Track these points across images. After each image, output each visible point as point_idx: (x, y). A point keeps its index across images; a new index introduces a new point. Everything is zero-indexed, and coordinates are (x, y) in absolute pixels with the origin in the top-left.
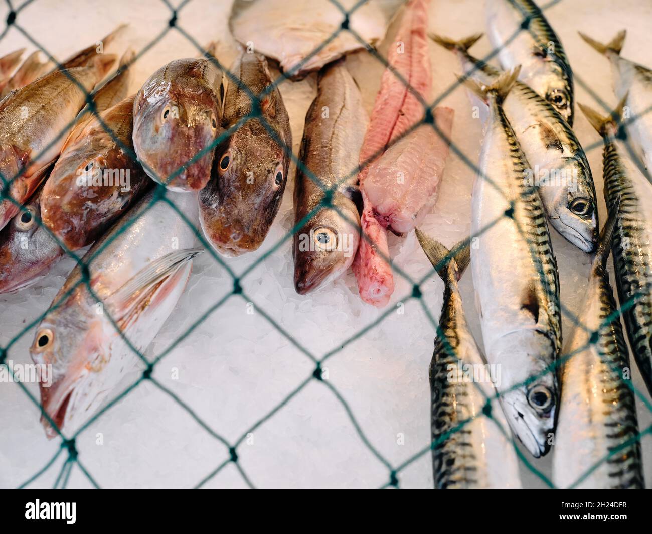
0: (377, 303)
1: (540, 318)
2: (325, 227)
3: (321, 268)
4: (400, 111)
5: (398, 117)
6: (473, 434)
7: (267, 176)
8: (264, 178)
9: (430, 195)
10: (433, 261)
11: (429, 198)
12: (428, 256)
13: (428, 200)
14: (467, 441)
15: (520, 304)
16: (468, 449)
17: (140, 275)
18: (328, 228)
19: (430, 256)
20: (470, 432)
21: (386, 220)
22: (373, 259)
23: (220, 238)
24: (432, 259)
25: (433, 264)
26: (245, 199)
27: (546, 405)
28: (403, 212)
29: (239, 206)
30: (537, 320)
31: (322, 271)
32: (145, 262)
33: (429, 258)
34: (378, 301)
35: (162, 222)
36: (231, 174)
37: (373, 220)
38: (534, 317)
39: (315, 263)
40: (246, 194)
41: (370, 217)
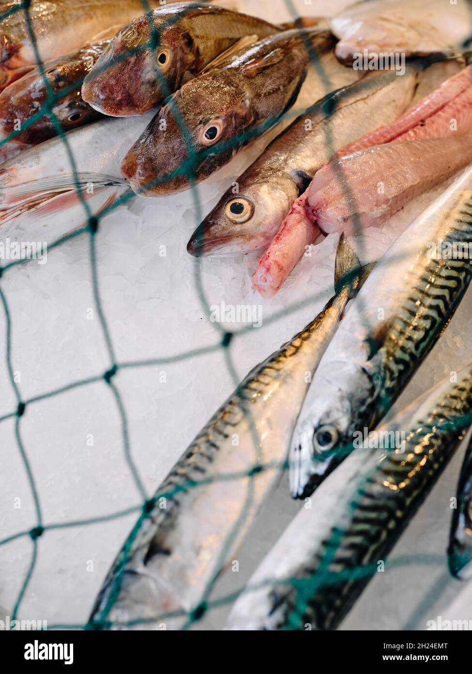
0: (263, 291)
1: (375, 358)
2: (244, 199)
3: (217, 235)
4: (423, 121)
5: (416, 125)
6: (228, 440)
7: (197, 126)
8: (193, 126)
9: (377, 205)
10: (338, 271)
11: (375, 208)
12: (336, 264)
13: (372, 210)
14: (218, 443)
15: (367, 336)
16: (213, 450)
17: (44, 179)
18: (248, 201)
19: (337, 265)
20: (226, 436)
21: (314, 214)
22: (273, 245)
23: (128, 170)
24: (338, 269)
25: (335, 273)
26: (166, 141)
27: (325, 448)
28: (328, 210)
29: (158, 147)
30: (370, 358)
31: (216, 238)
32: (58, 170)
33: (336, 267)
34: (264, 290)
35: (97, 143)
36: (163, 114)
37: (300, 209)
38: (369, 354)
39: (213, 228)
40: (170, 137)
41: (299, 205)
